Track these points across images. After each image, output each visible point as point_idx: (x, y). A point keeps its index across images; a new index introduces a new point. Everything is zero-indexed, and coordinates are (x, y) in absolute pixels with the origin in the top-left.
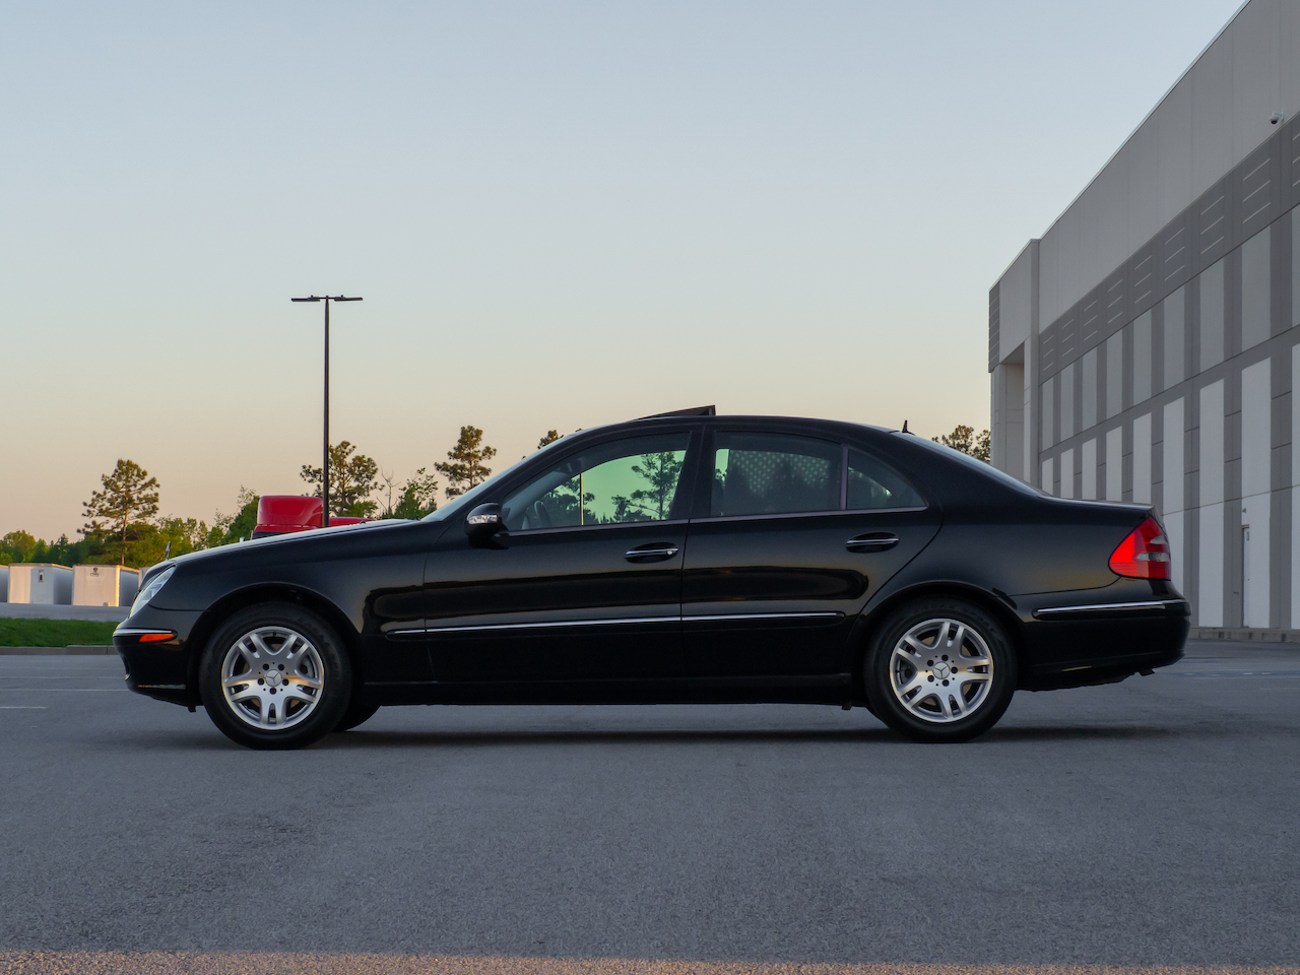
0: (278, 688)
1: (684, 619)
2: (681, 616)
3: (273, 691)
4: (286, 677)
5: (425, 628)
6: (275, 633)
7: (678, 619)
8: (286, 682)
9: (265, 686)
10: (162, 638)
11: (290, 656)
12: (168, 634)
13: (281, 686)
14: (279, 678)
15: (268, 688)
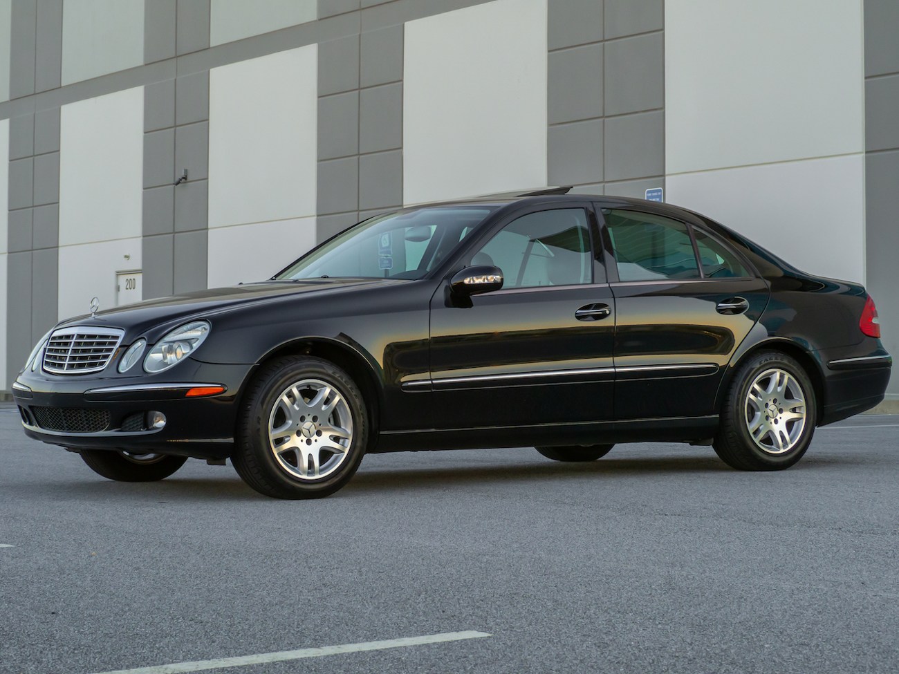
0: (313, 439)
1: (617, 370)
2: (614, 367)
3: (309, 442)
4: (319, 428)
5: (431, 380)
6: (309, 386)
7: (613, 370)
8: (319, 433)
9: (302, 437)
10: (211, 392)
11: (324, 407)
12: (216, 388)
13: (315, 437)
14: (313, 430)
15: (305, 439)
